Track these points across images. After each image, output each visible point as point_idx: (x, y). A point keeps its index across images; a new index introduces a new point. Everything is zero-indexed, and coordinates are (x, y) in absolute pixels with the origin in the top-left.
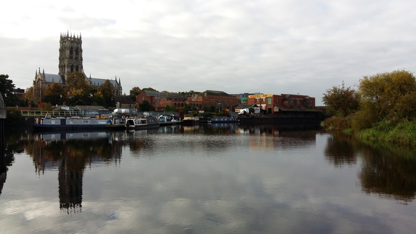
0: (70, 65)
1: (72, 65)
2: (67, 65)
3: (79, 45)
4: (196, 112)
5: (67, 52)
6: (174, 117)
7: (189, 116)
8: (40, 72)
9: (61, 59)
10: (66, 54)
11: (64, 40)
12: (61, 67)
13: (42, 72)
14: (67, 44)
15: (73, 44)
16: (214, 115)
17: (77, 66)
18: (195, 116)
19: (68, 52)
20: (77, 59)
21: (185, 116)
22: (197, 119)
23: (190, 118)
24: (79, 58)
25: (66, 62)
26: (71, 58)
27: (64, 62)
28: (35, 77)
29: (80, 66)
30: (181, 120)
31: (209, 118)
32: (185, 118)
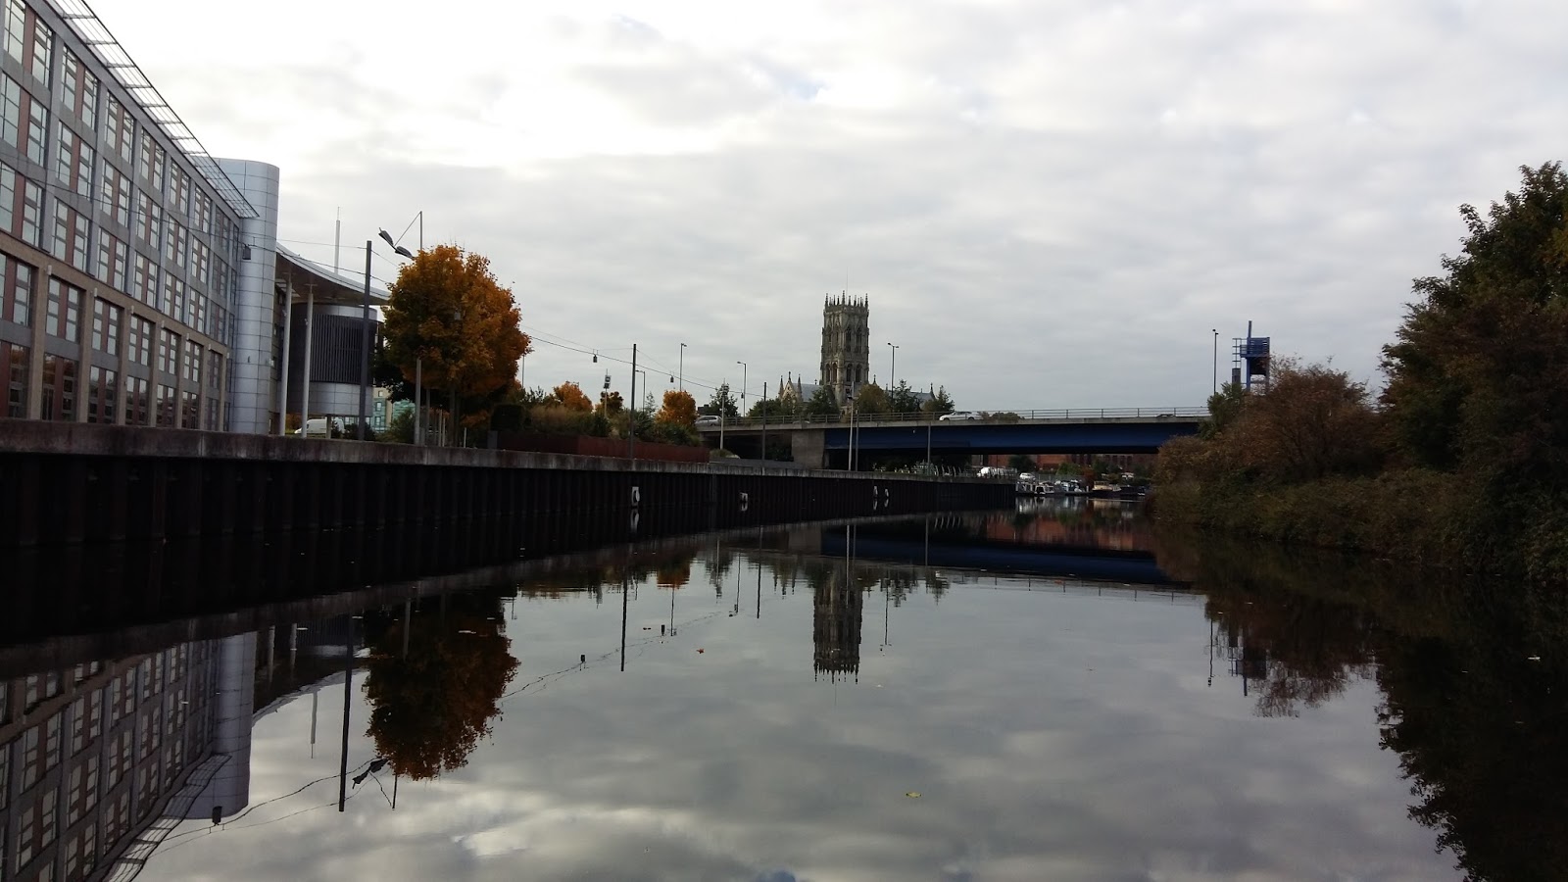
0: (847, 364)
1: (850, 365)
2: (841, 365)
3: (864, 324)
4: (1117, 477)
5: (840, 337)
6: (1078, 484)
7: (1102, 484)
8: (790, 382)
9: (826, 351)
10: (840, 341)
11: (831, 309)
12: (827, 368)
13: (795, 381)
14: (841, 320)
15: (852, 320)
16: (1153, 483)
17: (859, 366)
18: (1114, 483)
19: (842, 337)
20: (858, 350)
21: (1097, 484)
22: (1117, 488)
23: (1104, 487)
24: (863, 349)
25: (838, 359)
26: (848, 348)
27: (833, 358)
28: (778, 390)
29: (864, 366)
30: (1090, 489)
31: (1140, 488)
32: (1096, 488)
